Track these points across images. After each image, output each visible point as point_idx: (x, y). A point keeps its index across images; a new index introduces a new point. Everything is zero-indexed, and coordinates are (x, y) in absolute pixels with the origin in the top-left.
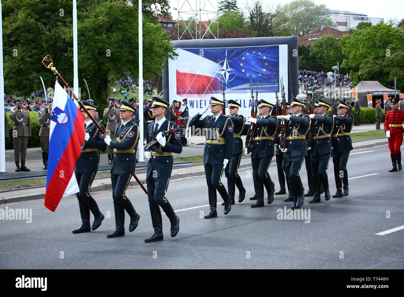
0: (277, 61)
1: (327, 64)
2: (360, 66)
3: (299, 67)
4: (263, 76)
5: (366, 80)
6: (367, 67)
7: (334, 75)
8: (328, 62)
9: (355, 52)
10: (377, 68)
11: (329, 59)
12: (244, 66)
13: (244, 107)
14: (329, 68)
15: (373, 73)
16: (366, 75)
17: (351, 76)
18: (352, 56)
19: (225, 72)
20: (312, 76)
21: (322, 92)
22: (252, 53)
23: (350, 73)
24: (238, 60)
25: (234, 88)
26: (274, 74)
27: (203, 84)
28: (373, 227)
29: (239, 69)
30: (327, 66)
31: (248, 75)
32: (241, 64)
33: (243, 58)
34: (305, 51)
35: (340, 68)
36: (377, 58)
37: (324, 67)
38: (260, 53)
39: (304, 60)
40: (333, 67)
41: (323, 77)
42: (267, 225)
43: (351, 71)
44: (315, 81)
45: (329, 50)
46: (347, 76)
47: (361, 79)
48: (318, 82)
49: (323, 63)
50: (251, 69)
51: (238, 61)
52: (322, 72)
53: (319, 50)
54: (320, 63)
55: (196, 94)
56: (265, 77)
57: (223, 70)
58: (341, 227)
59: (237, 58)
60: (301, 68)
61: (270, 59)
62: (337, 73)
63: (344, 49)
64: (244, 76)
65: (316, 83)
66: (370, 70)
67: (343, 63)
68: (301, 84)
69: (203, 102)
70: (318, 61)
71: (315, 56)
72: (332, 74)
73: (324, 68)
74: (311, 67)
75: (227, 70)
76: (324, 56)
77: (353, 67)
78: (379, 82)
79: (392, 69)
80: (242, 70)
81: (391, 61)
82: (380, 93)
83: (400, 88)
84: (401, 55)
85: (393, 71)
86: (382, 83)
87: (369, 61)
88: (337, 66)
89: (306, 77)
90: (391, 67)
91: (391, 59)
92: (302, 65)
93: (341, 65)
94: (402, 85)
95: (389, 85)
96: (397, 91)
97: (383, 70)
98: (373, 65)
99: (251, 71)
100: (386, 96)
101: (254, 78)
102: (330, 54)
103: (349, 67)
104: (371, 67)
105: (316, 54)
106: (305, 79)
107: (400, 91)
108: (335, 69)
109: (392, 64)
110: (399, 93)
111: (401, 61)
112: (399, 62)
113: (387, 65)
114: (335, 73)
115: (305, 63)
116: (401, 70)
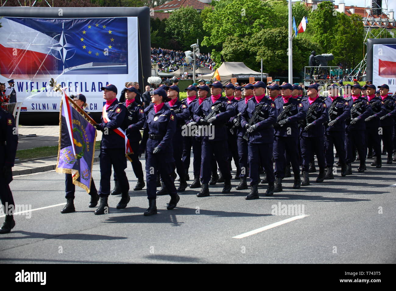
0: (126, 36)
2: (224, 45)
5: (230, 60)
6: (231, 46)
7: (193, 54)
9: (218, 28)
10: (242, 47)
11: (189, 35)
12: (86, 42)
13: (86, 91)
15: (238, 53)
16: (231, 55)
17: (214, 56)
18: (214, 32)
19: (63, 48)
20: (169, 56)
21: (180, 74)
22: (95, 26)
23: (213, 52)
24: (78, 34)
25: (74, 68)
26: (123, 52)
27: (35, 62)
28: (230, 229)
29: (79, 45)
31: (90, 52)
32: (82, 40)
33: (84, 32)
34: (160, 24)
35: (200, 46)
36: (242, 36)
38: (104, 27)
39: (159, 36)
40: (192, 45)
41: (181, 56)
42: (109, 230)
43: (213, 50)
44: (172, 62)
45: (188, 24)
46: (208, 56)
47: (224, 60)
48: (175, 63)
49: (181, 40)
50: (95, 45)
51: (77, 36)
53: (176, 24)
54: (177, 40)
55: (25, 74)
57: (60, 46)
58: (195, 231)
59: (77, 32)
61: (116, 34)
63: (205, 24)
64: (85, 54)
65: (173, 64)
66: (235, 49)
67: (204, 40)
68: (155, 65)
69: (34, 85)
70: (175, 38)
71: (172, 31)
72: (191, 53)
73: (183, 45)
74: (168, 44)
75: (64, 47)
76: (183, 32)
77: (215, 45)
78: (245, 64)
79: (259, 48)
80: (83, 47)
81: (259, 39)
82: (245, 77)
83: (268, 71)
84: (270, 32)
85: (260, 51)
86: (248, 65)
87: (233, 39)
88: (196, 44)
89: (162, 56)
90: (258, 46)
91: (258, 37)
92: (156, 42)
93: (202, 43)
94: (271, 67)
95: (255, 67)
96: (263, 74)
97: (250, 49)
98: (238, 44)
99: (94, 48)
100: (252, 80)
101: (97, 56)
102: (189, 29)
103: (211, 46)
104: (235, 46)
105: (173, 29)
106: (160, 59)
107: (267, 75)
108: (194, 48)
109: (260, 42)
110: (266, 77)
111: (270, 40)
112: (267, 41)
113: (254, 43)
114: (195, 52)
115: (160, 39)
116: (269, 49)
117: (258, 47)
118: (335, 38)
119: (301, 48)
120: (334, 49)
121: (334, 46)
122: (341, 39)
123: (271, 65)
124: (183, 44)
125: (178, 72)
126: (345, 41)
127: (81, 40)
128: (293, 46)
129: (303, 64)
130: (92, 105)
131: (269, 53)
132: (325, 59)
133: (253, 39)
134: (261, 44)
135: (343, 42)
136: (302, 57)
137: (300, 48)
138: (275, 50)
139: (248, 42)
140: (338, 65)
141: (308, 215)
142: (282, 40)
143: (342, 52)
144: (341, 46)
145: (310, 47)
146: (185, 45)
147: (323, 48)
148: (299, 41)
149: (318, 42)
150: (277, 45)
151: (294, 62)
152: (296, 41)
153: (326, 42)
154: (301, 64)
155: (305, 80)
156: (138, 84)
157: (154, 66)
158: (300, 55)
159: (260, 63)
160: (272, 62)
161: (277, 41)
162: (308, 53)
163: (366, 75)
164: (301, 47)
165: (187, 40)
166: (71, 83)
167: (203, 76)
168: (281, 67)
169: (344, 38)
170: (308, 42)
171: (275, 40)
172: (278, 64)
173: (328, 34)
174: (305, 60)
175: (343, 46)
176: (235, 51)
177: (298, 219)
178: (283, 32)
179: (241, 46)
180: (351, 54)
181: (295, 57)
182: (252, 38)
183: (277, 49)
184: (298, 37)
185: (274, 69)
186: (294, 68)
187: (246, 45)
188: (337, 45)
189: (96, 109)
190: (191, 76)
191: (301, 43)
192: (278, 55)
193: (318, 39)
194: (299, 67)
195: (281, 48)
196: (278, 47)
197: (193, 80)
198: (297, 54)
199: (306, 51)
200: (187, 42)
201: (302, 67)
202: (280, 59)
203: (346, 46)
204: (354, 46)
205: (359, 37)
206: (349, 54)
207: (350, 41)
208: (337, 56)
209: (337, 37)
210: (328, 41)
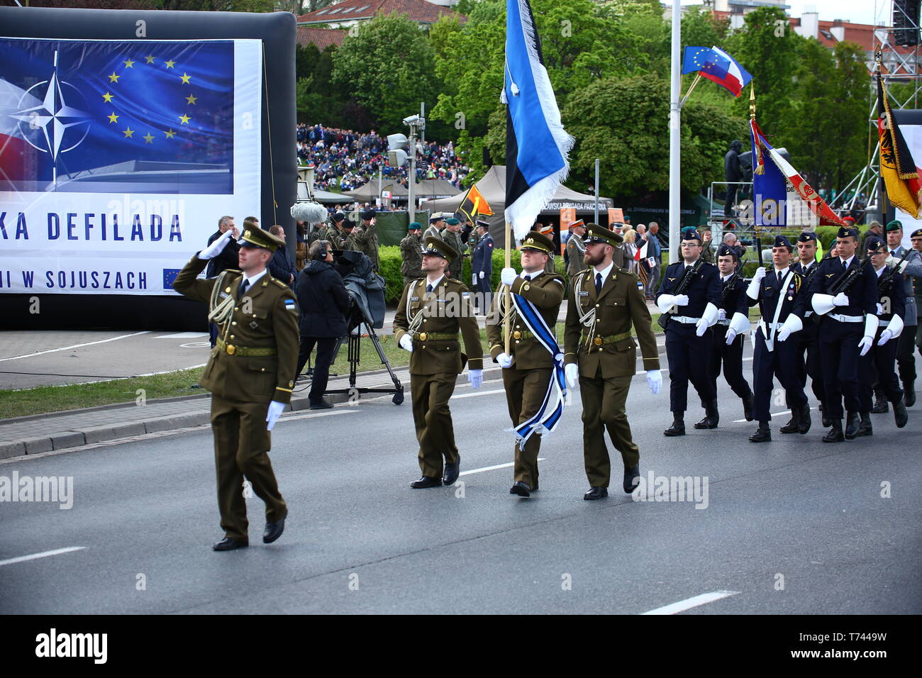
0: (228, 89)
1: (388, 106)
2: (492, 120)
3: (299, 113)
4: (178, 138)
7: (408, 143)
8: (391, 102)
9: (475, 74)
11: (395, 91)
12: (118, 104)
13: (117, 238)
14: (395, 120)
17: (463, 148)
18: (466, 84)
19: (52, 120)
20: (341, 146)
21: (372, 197)
22: (145, 61)
23: (461, 139)
24: (96, 82)
25: (84, 174)
26: (218, 134)
29: (98, 112)
30: (387, 114)
31: (129, 133)
32: (108, 97)
34: (318, 61)
35: (427, 122)
37: (378, 116)
38: (170, 64)
39: (313, 92)
40: (407, 119)
41: (374, 148)
43: (463, 133)
44: (350, 162)
45: (395, 62)
46: (448, 149)
47: (492, 160)
48: (358, 164)
49: (375, 105)
50: (140, 111)
51: (95, 87)
52: (373, 133)
53: (362, 62)
54: (364, 103)
56: (186, 141)
57: (44, 113)
59: (95, 76)
60: (303, 117)
61: (202, 83)
62: (418, 138)
63: (440, 63)
64: (116, 136)
65: (351, 169)
67: (439, 104)
68: (305, 171)
70: (360, 98)
71: (351, 79)
72: (404, 141)
73: (379, 119)
74: (338, 115)
75: (57, 115)
76: (378, 82)
79: (587, 130)
80: (110, 117)
81: (586, 104)
82: (551, 207)
83: (609, 191)
84: (616, 88)
85: (589, 137)
88: (418, 115)
89: (321, 148)
91: (585, 100)
92: (307, 108)
93: (431, 111)
94: (618, 181)
95: (577, 180)
96: (601, 199)
99: (139, 121)
100: (569, 215)
101: (149, 143)
102: (396, 75)
105: (353, 74)
106: (318, 154)
107: (610, 202)
108: (413, 126)
109: (589, 115)
110: (607, 208)
111: (615, 108)
112: (609, 111)
113: (572, 117)
114: (414, 137)
115: (316, 101)
116: (613, 134)
118: (789, 106)
120: (788, 137)
121: (787, 128)
122: (806, 110)
123: (618, 175)
124: (381, 114)
125: (365, 191)
126: (818, 113)
127: (105, 99)
129: (705, 175)
130: (133, 276)
131: (614, 144)
133: (571, 104)
134: (591, 120)
135: (813, 117)
136: (703, 157)
137: (696, 132)
138: (628, 135)
141: (735, 593)
142: (649, 109)
143: (810, 143)
144: (807, 129)
145: (725, 129)
146: (386, 117)
148: (694, 112)
149: (744, 115)
150: (635, 122)
153: (766, 116)
154: (701, 175)
155: (711, 217)
157: (303, 173)
158: (697, 151)
160: (621, 168)
161: (636, 111)
162: (717, 145)
163: (875, 207)
164: (698, 127)
165: (393, 105)
166: (75, 215)
167: (436, 202)
168: (646, 182)
169: (816, 106)
170: (718, 117)
171: (628, 109)
172: (637, 174)
173: (771, 94)
174: (710, 165)
175: (811, 127)
177: (708, 603)
178: (651, 87)
180: (832, 150)
181: (685, 155)
182: (569, 102)
183: (636, 133)
185: (626, 186)
188: (795, 126)
189: (145, 288)
190: (403, 203)
191: (700, 118)
192: (636, 151)
193: (746, 110)
194: (693, 183)
195: (645, 132)
196: (639, 129)
197: (408, 213)
198: (689, 148)
199: (714, 140)
200: (390, 109)
201: (701, 183)
202: (643, 162)
203: (820, 130)
204: (843, 128)
205: (857, 104)
206: (827, 151)
207: (832, 113)
208: (796, 155)
209: (796, 104)
210: (772, 115)
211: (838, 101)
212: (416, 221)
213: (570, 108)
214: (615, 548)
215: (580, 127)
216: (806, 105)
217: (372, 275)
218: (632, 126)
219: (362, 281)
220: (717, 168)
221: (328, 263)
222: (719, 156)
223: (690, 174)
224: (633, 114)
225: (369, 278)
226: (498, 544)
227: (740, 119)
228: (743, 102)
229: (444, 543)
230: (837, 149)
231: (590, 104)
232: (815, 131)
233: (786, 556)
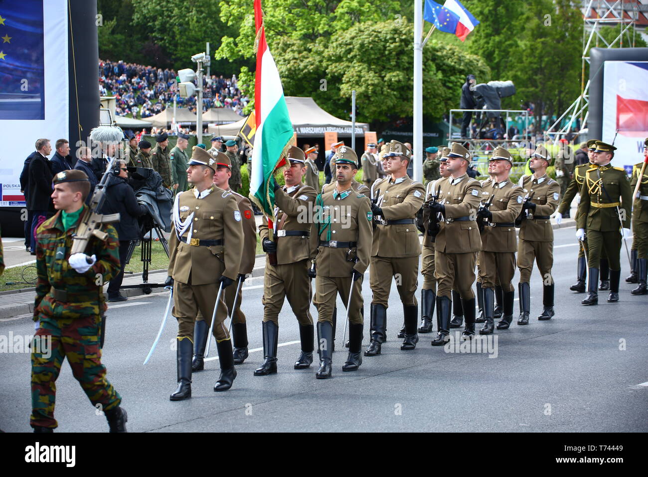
0: (38, 31)
1: (181, 46)
6: (285, 60)
7: (196, 77)
8: (183, 42)
10: (309, 63)
11: (186, 33)
14: (184, 57)
15: (300, 76)
17: (244, 82)
18: (246, 28)
20: (141, 79)
21: (168, 123)
23: (242, 74)
35: (213, 59)
37: (173, 54)
39: (117, 34)
40: (195, 56)
43: (244, 69)
44: (150, 93)
45: (186, 8)
46: (232, 82)
48: (156, 96)
49: (170, 44)
53: (158, 7)
54: (160, 43)
60: (104, 55)
61: (17, 25)
62: (204, 72)
63: (224, 9)
65: (150, 99)
66: (293, 68)
67: (223, 45)
68: (108, 100)
70: (157, 39)
71: (149, 22)
72: (192, 75)
73: (173, 57)
74: (139, 52)
76: (172, 25)
77: (247, 58)
78: (315, 101)
79: (348, 67)
81: (347, 45)
82: (317, 131)
83: (366, 117)
84: (373, 31)
85: (350, 72)
86: (322, 103)
87: (290, 45)
88: (204, 53)
89: (124, 81)
90: (347, 60)
91: (346, 41)
92: (112, 46)
93: (217, 51)
94: (375, 109)
95: (339, 108)
96: (357, 124)
97: (327, 68)
98: (301, 55)
100: (332, 138)
102: (187, 19)
103: (239, 59)
104: (294, 61)
105: (151, 17)
106: (121, 86)
107: (366, 127)
108: (200, 62)
109: (349, 53)
110: (364, 131)
111: (372, 48)
112: (366, 50)
113: (336, 55)
114: (201, 72)
115: (120, 41)
116: (369, 69)
117: (346, 64)
118: (517, 46)
119: (442, 68)
120: (517, 71)
121: (516, 64)
122: (532, 49)
123: (374, 104)
124: (175, 53)
125: (161, 118)
126: (541, 52)
128: (424, 64)
129: (446, 104)
131: (371, 78)
132: (496, 93)
133: (335, 44)
134: (352, 58)
135: (537, 55)
136: (445, 89)
137: (439, 68)
138: (383, 70)
139: (323, 52)
140: (526, 106)
142: (399, 49)
143: (535, 77)
144: (532, 65)
145: (463, 66)
146: (179, 55)
147: (492, 68)
148: (437, 51)
149: (480, 54)
150: (389, 60)
151: (426, 100)
152: (430, 52)
153: (498, 55)
154: (443, 103)
155: (450, 139)
156: (68, 144)
157: (106, 102)
158: (440, 84)
159: (349, 100)
160: (376, 98)
161: (389, 50)
162: (457, 78)
163: (586, 130)
164: (441, 64)
165: (185, 44)
167: (221, 127)
168: (398, 110)
169: (540, 46)
170: (457, 55)
171: (383, 49)
172: (390, 103)
173: (502, 36)
174: (451, 95)
175: (535, 63)
176: (295, 71)
178: (401, 29)
179: (307, 60)
180: (553, 82)
181: (429, 87)
182: (332, 42)
183: (389, 69)
184: (436, 43)
185: (380, 113)
186: (425, 112)
187: (318, 58)
188: (522, 62)
190: (193, 128)
191: (443, 56)
192: (389, 83)
193: (481, 49)
194: (437, 110)
195: (397, 67)
196: (391, 65)
197: (196, 136)
198: (433, 82)
199: (454, 74)
200: (182, 48)
201: (443, 110)
202: (395, 93)
203: (543, 65)
204: (562, 64)
205: (573, 44)
206: (550, 83)
207: (553, 52)
208: (524, 87)
209: (523, 44)
210: (503, 54)
211: (558, 42)
212: (203, 143)
213: (334, 47)
214: (359, 414)
215: (342, 63)
216: (531, 45)
217: (162, 188)
218: (386, 63)
219: (153, 193)
220: (456, 98)
221: (122, 178)
222: (458, 88)
223: (434, 103)
224: (387, 52)
225: (158, 191)
226: (262, 413)
227: (475, 57)
228: (479, 43)
229: (215, 413)
230: (557, 81)
231: (350, 44)
232: (539, 67)
233: (499, 420)
